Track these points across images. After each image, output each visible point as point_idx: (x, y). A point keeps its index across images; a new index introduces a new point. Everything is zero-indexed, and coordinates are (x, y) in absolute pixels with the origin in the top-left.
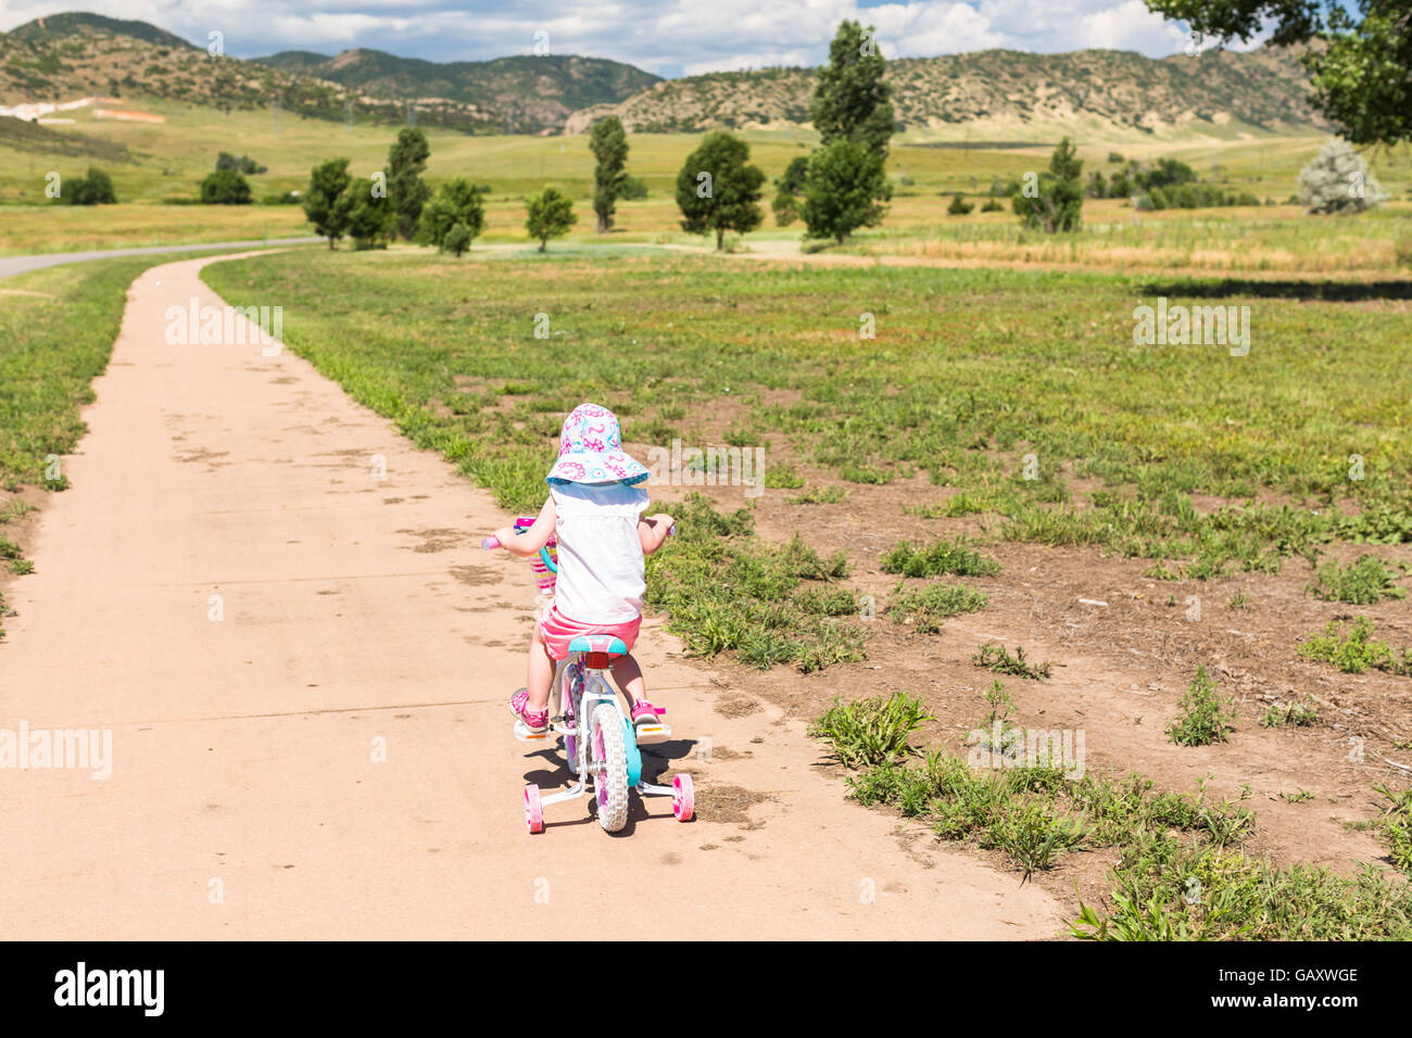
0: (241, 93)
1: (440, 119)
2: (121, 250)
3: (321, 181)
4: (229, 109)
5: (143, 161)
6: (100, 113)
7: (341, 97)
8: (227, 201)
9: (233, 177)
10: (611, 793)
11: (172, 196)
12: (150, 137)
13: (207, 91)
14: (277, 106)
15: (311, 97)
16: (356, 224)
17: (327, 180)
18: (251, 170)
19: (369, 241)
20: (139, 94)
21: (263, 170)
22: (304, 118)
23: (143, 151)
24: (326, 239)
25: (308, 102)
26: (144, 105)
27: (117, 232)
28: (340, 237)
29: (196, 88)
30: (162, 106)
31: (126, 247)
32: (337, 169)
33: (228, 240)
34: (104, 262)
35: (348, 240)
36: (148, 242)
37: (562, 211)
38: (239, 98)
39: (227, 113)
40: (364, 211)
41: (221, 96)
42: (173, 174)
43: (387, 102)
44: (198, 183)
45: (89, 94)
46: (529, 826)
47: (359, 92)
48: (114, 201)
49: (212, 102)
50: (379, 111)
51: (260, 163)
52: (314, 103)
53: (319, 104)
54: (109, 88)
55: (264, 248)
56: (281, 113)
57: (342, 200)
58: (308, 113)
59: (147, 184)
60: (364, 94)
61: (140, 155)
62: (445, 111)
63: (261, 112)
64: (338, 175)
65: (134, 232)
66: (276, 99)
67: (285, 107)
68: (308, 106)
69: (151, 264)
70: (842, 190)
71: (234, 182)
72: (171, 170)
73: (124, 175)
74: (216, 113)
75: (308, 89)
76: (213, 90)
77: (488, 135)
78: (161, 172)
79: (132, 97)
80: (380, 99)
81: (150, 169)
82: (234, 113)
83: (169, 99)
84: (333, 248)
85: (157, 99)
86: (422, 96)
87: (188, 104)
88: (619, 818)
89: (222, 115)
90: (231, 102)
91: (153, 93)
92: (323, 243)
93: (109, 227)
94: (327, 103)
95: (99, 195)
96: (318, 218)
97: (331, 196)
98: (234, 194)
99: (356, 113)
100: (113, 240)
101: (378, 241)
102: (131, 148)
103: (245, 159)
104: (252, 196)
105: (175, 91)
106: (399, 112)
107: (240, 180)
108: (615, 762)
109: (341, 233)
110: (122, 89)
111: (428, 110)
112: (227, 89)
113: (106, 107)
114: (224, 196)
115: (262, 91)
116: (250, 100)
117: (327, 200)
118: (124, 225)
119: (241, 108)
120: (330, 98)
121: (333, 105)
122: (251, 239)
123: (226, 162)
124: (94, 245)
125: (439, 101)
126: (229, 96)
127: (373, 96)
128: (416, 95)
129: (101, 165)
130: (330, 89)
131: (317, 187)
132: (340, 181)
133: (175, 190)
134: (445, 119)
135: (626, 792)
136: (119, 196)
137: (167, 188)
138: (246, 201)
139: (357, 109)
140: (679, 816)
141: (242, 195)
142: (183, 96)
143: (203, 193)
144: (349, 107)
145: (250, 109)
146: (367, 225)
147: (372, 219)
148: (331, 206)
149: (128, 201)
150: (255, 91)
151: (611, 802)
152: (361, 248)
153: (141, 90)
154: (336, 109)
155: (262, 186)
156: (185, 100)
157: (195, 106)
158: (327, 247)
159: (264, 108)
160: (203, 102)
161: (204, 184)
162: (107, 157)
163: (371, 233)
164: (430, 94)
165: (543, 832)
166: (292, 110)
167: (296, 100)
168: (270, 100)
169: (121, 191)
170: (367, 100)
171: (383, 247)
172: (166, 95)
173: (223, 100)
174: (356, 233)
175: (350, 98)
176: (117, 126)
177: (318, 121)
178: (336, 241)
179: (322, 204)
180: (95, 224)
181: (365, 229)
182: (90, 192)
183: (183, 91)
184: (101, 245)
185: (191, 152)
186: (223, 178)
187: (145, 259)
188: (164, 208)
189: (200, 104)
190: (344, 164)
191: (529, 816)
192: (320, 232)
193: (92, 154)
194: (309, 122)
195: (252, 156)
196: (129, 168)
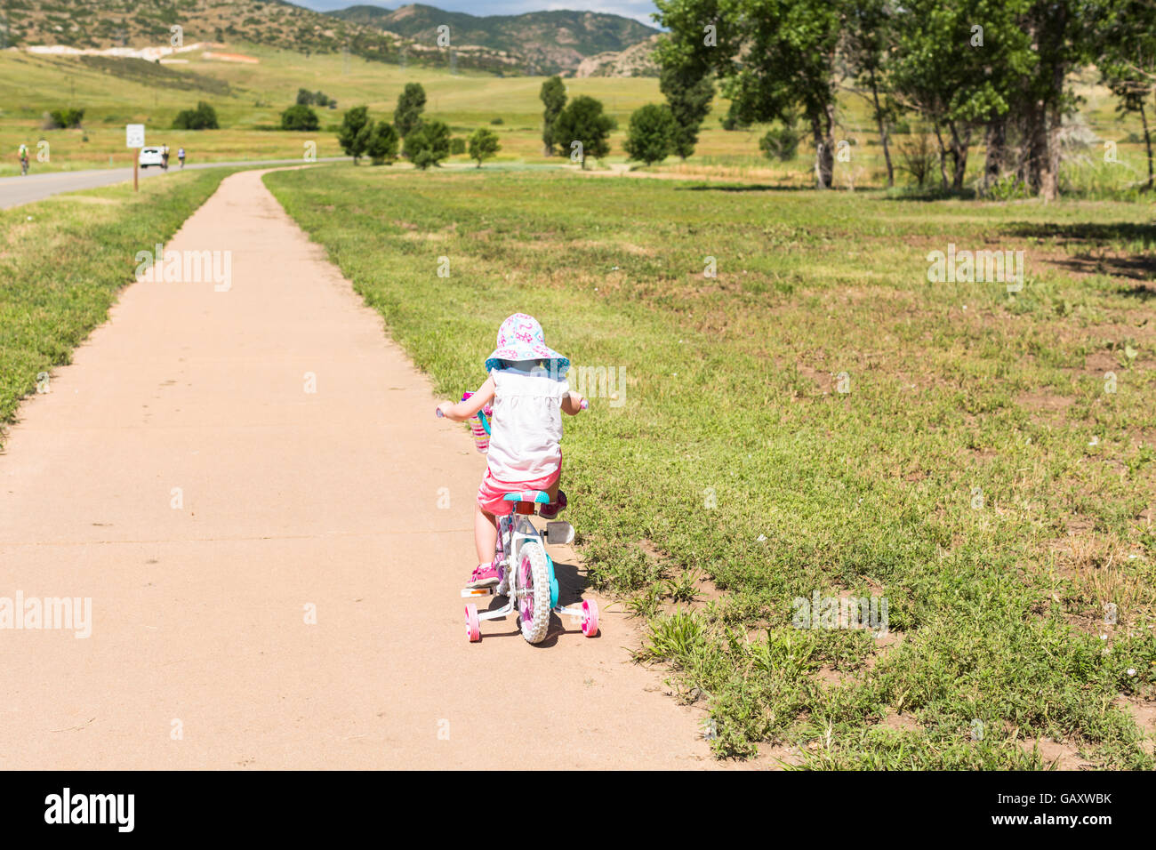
0: (319, 40)
1: (476, 63)
2: (220, 162)
3: (350, 120)
4: (308, 53)
5: (240, 94)
6: (208, 55)
7: (398, 44)
8: (301, 128)
9: (306, 109)
10: (537, 613)
12: (246, 75)
13: (292, 39)
14: (346, 51)
15: (374, 44)
16: (372, 149)
17: (354, 119)
18: (323, 102)
19: (381, 160)
20: (239, 40)
21: (333, 103)
22: (368, 61)
23: (241, 86)
24: (351, 158)
25: (371, 48)
26: (242, 49)
27: (219, 151)
28: (361, 157)
29: (283, 36)
30: (256, 50)
31: (223, 161)
32: (360, 112)
33: (293, 157)
34: (210, 169)
35: (366, 158)
36: (238, 157)
37: (492, 143)
38: (317, 44)
39: (307, 56)
40: (377, 140)
41: (303, 42)
42: (263, 106)
43: (433, 48)
44: (280, 114)
45: (199, 40)
46: (469, 636)
47: (412, 40)
48: (217, 127)
49: (296, 47)
50: (428, 56)
51: (331, 97)
52: (376, 49)
53: (380, 50)
54: (215, 35)
56: (350, 57)
57: (361, 133)
58: (371, 57)
59: (241, 113)
60: (416, 42)
61: (238, 89)
62: (481, 56)
63: (333, 54)
64: (360, 117)
65: (229, 150)
66: (346, 45)
67: (353, 52)
68: (371, 51)
69: (238, 170)
70: (647, 134)
71: (306, 114)
72: (262, 102)
73: (227, 106)
74: (299, 55)
75: (372, 38)
76: (296, 38)
77: (514, 76)
78: (254, 104)
79: (233, 43)
80: (428, 46)
81: (246, 100)
82: (313, 57)
83: (261, 44)
84: (356, 164)
85: (252, 44)
86: (463, 44)
87: (277, 48)
88: (541, 633)
89: (304, 57)
90: (310, 47)
91: (249, 39)
92: (350, 161)
93: (213, 147)
94: (387, 49)
95: (206, 122)
96: (346, 144)
97: (355, 129)
98: (306, 123)
99: (409, 57)
100: (214, 156)
101: (386, 160)
102: (232, 84)
103: (319, 93)
104: (319, 125)
105: (266, 38)
106: (442, 58)
107: (311, 113)
108: (542, 589)
109: (362, 154)
110: (226, 36)
111: (467, 56)
112: (308, 36)
113: (212, 50)
114: (298, 124)
115: (335, 38)
116: (325, 46)
117: (353, 133)
118: (223, 146)
119: (318, 52)
120: (389, 45)
121: (391, 51)
123: (304, 97)
124: (202, 159)
125: (476, 48)
126: (309, 42)
127: (423, 44)
128: (459, 44)
129: (207, 98)
130: (389, 37)
131: (347, 124)
132: (362, 120)
133: (263, 119)
134: (480, 62)
135: (548, 613)
136: (220, 122)
137: (256, 118)
138: (314, 128)
139: (410, 54)
140: (586, 633)
141: (313, 124)
142: (273, 42)
143: (284, 122)
144: (404, 52)
145: (325, 53)
146: (378, 148)
147: (383, 145)
148: (355, 137)
149: (227, 127)
150: (330, 39)
151: (536, 620)
152: (376, 164)
153: (240, 36)
154: (393, 54)
155: (329, 116)
156: (275, 45)
157: (282, 50)
158: (352, 163)
159: (336, 52)
160: (288, 47)
161: (284, 115)
162: (212, 91)
163: (382, 154)
164: (470, 42)
165: (480, 641)
166: (358, 54)
167: (362, 47)
168: (341, 46)
169: (223, 119)
170: (418, 47)
171: (390, 164)
172: (260, 41)
173: (304, 46)
174: (372, 154)
175: (405, 45)
176: (221, 66)
177: (379, 64)
178: (358, 159)
179: (350, 135)
180: (204, 145)
181: (378, 151)
182: (200, 120)
183: (273, 38)
184: (207, 159)
185: (278, 87)
186: (298, 111)
187: (232, 169)
188: (254, 133)
189: (286, 48)
190: (365, 109)
191: (469, 629)
192: (348, 153)
193: (201, 88)
194: (372, 64)
195: (325, 92)
196: (229, 100)
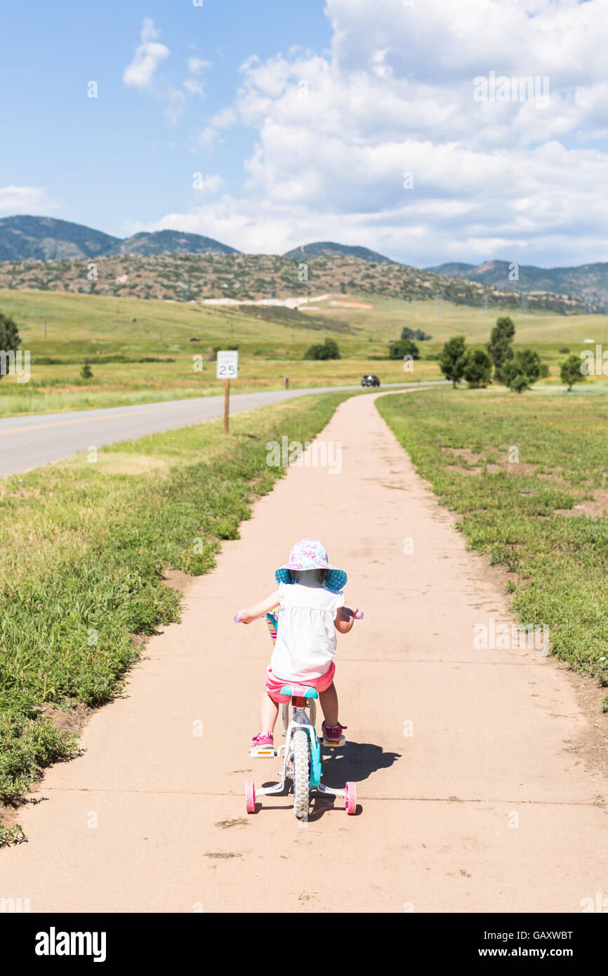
0: (419, 290)
1: (543, 305)
2: (338, 387)
3: (450, 350)
4: (411, 300)
5: (357, 332)
6: (334, 303)
7: (481, 291)
9: (409, 343)
11: (373, 354)
12: (363, 318)
13: (398, 289)
14: (440, 298)
15: (462, 291)
16: (469, 374)
17: (453, 349)
18: (422, 337)
19: (476, 384)
20: (357, 291)
21: (429, 338)
22: (457, 305)
23: (358, 326)
24: (451, 382)
25: (460, 295)
26: (360, 298)
27: (340, 377)
28: (459, 381)
29: (391, 287)
30: (371, 298)
31: (342, 386)
32: (459, 342)
33: (399, 382)
34: (330, 393)
35: (464, 383)
36: (354, 383)
38: (418, 293)
39: (410, 303)
40: (473, 367)
41: (406, 292)
42: (375, 341)
43: (509, 294)
44: (388, 347)
45: (328, 292)
47: (492, 288)
48: (339, 358)
49: (401, 295)
50: (505, 300)
51: (427, 334)
52: (463, 295)
53: (467, 296)
54: (340, 288)
55: (419, 387)
56: (443, 302)
57: (460, 360)
58: (460, 302)
59: (358, 347)
60: (496, 289)
61: (356, 329)
62: (547, 300)
63: (430, 301)
64: (459, 346)
65: (348, 377)
66: (440, 293)
67: (445, 298)
68: (460, 297)
69: (353, 395)
71: (409, 346)
72: (374, 339)
73: (346, 341)
74: (403, 302)
75: (460, 287)
76: (402, 289)
78: (368, 339)
79: (353, 293)
80: (505, 292)
81: (361, 338)
82: (414, 303)
83: (375, 294)
84: (455, 388)
85: (368, 294)
86: (533, 290)
87: (386, 297)
89: (407, 303)
90: (412, 295)
91: (366, 291)
92: (450, 385)
93: (335, 374)
94: (472, 296)
95: (330, 354)
96: (447, 370)
97: (455, 358)
99: (489, 301)
100: (335, 381)
101: (481, 384)
102: (351, 325)
103: (419, 331)
104: (421, 355)
105: (379, 289)
106: (518, 301)
107: (412, 345)
109: (460, 379)
110: (348, 289)
111: (536, 299)
112: (410, 287)
113: (338, 299)
114: (403, 355)
115: (432, 288)
116: (424, 294)
117: (452, 360)
118: (342, 373)
119: (418, 299)
120: (474, 292)
121: (475, 297)
122: (413, 382)
123: (407, 334)
124: (325, 384)
125: (543, 293)
126: (411, 292)
127: (501, 291)
128: (528, 289)
129: (332, 335)
130: (474, 286)
131: (446, 353)
132: (461, 349)
133: (375, 351)
134: (546, 304)
136: (341, 354)
137: (371, 350)
138: (416, 358)
139: (491, 299)
141: (414, 353)
142: (384, 292)
143: (391, 353)
144: (486, 298)
145: (424, 299)
146: (474, 374)
147: (478, 371)
148: (454, 364)
149: (346, 358)
150: (427, 289)
152: (472, 387)
153: (358, 288)
154: (476, 299)
155: (427, 348)
156: (385, 294)
157: (390, 298)
158: (452, 387)
159: (432, 299)
160: (395, 296)
161: (391, 347)
162: (336, 330)
163: (478, 379)
164: (539, 288)
166: (450, 300)
167: (452, 294)
168: (436, 294)
169: (343, 352)
170: (497, 293)
171: (484, 387)
172: (374, 292)
173: (407, 294)
174: (469, 379)
175: (486, 292)
176: (344, 311)
177: (465, 307)
178: (457, 383)
179: (448, 363)
180: (327, 372)
181: (474, 377)
182: (326, 353)
183: (384, 289)
184: (329, 384)
185: (387, 327)
186: (403, 344)
187: (351, 393)
188: (367, 362)
189: (393, 297)
190: (462, 340)
192: (448, 378)
193: (328, 328)
194: (460, 307)
195: (423, 330)
196: (349, 337)
